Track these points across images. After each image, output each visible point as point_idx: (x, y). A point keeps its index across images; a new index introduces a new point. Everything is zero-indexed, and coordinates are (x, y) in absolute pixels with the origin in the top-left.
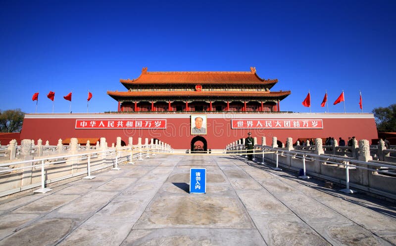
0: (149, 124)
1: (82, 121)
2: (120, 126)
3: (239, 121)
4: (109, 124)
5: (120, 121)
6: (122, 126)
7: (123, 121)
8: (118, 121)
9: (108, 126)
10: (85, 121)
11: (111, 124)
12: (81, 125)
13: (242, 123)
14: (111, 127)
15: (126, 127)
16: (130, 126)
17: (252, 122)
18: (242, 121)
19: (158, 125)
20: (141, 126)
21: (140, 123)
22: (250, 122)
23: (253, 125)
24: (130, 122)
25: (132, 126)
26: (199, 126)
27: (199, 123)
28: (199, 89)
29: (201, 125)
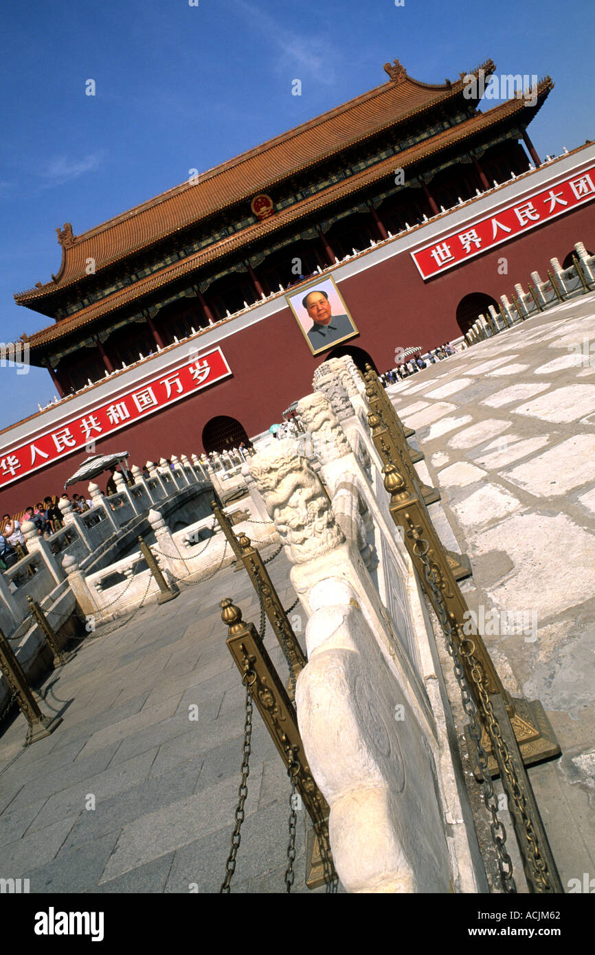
0: (174, 387)
2: (94, 433)
3: (434, 247)
4: (57, 444)
5: (87, 418)
6: (99, 429)
7: (94, 414)
8: (79, 421)
9: (60, 449)
11: (65, 440)
13: (446, 248)
14: (68, 448)
15: (114, 425)
16: (123, 418)
17: (473, 231)
18: (444, 244)
19: (201, 374)
20: (156, 402)
21: (146, 396)
22: (467, 234)
23: (480, 240)
24: (118, 406)
25: (128, 415)
26: (322, 318)
27: (320, 308)
28: (264, 209)
29: (328, 311)
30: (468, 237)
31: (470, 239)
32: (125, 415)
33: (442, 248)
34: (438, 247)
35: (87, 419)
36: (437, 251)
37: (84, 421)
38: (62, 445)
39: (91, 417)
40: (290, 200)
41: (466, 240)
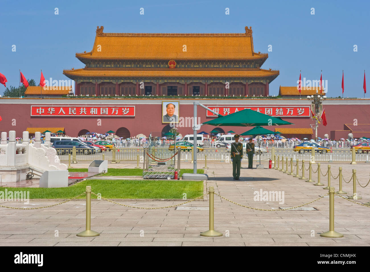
0: (115, 111)
1: (39, 108)
2: (83, 113)
4: (70, 111)
6: (85, 113)
7: (87, 108)
9: (70, 113)
10: (42, 108)
11: (73, 111)
12: (37, 112)
14: (73, 114)
15: (91, 114)
16: (95, 113)
17: (229, 109)
18: (218, 109)
19: (125, 112)
20: (107, 114)
21: (105, 110)
22: (227, 109)
23: (230, 112)
24: (95, 109)
25: (97, 113)
26: (170, 114)
27: (171, 110)
28: (172, 65)
29: (173, 112)
30: (227, 110)
31: (227, 111)
32: (96, 113)
33: (217, 109)
34: (216, 109)
35: (83, 108)
36: (215, 109)
37: (82, 108)
38: (71, 112)
39: (85, 108)
40: (183, 66)
41: (225, 110)
